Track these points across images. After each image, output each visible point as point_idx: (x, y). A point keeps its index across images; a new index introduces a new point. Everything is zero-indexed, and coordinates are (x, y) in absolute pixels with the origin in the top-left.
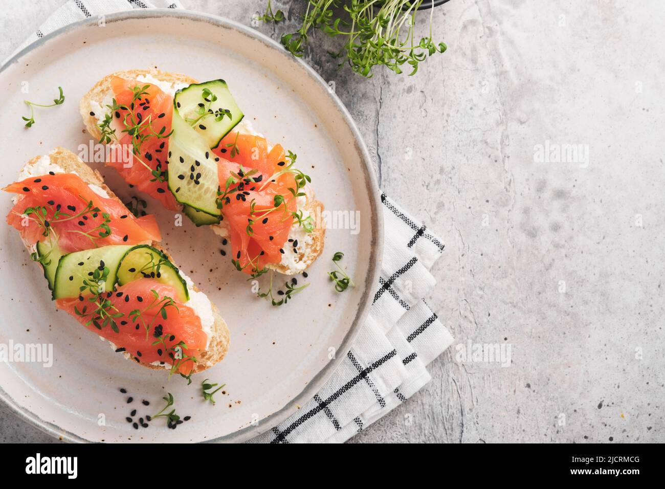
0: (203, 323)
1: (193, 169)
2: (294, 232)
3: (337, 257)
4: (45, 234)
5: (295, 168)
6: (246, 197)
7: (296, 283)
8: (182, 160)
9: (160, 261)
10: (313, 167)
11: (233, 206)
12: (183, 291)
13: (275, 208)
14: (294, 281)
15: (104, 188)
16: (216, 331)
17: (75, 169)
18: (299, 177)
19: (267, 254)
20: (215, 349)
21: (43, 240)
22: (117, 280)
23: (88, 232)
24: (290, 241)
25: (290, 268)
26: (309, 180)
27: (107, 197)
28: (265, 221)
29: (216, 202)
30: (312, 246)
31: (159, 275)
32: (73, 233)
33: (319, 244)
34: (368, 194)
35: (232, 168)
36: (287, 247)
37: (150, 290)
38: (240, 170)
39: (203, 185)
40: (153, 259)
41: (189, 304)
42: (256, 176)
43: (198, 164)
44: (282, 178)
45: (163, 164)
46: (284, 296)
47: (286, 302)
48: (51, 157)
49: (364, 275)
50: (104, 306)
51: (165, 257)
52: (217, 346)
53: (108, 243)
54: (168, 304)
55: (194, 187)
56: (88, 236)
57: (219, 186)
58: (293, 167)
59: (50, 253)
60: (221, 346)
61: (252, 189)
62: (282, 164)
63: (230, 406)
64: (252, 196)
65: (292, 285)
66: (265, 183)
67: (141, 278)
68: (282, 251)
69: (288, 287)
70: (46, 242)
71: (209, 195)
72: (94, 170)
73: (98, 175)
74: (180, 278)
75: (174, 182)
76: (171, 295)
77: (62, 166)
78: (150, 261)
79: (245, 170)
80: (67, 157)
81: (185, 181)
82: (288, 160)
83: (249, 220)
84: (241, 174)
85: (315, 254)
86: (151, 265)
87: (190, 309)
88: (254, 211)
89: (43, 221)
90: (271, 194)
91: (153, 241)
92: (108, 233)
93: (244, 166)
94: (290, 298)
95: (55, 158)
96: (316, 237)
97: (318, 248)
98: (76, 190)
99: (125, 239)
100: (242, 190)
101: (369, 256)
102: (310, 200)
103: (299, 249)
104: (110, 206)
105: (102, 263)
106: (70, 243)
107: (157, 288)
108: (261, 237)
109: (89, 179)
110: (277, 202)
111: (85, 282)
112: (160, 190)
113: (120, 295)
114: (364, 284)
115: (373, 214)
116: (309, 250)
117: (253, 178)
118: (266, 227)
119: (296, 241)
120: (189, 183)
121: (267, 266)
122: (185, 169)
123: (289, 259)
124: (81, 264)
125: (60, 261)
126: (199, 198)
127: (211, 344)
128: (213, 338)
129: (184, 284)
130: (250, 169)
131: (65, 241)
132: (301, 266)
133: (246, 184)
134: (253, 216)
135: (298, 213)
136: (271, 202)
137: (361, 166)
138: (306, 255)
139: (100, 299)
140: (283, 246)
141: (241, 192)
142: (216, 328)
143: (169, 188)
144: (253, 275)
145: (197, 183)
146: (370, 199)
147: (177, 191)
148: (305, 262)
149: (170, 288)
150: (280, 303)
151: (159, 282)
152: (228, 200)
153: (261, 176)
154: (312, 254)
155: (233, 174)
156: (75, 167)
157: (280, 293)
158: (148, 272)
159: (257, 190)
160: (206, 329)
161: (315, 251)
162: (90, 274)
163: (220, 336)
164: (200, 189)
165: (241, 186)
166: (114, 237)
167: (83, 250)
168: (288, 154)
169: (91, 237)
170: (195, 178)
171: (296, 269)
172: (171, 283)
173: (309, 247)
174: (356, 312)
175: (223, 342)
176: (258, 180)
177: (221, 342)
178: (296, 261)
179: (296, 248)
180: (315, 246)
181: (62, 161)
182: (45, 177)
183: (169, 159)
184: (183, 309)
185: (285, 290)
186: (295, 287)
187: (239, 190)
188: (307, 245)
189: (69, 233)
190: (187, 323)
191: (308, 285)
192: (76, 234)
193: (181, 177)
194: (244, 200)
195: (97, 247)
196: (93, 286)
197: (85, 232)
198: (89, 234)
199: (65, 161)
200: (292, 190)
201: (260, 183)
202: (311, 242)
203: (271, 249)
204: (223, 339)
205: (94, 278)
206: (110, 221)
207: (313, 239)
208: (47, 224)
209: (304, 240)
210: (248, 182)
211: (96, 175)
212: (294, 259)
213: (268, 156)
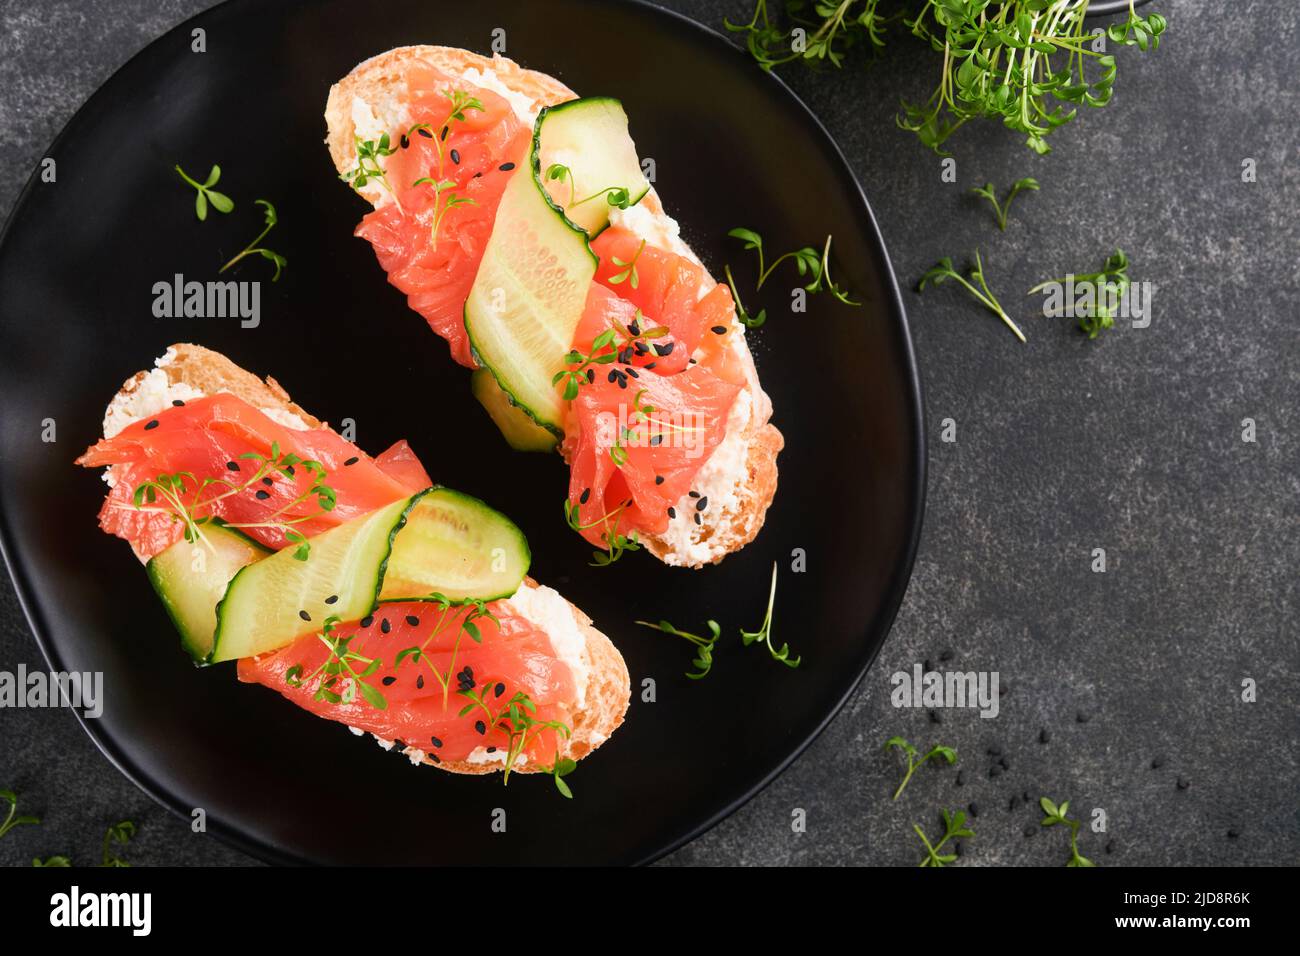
2: (709, 479)
6: (631, 380)
11: (597, 391)
19: (639, 510)
24: (694, 495)
25: (677, 549)
35: (621, 311)
36: (684, 506)
38: (635, 321)
42: (660, 342)
61: (647, 368)
62: (720, 330)
64: (643, 381)
66: (676, 362)
68: (671, 513)
79: (646, 325)
84: (633, 330)
85: (737, 537)
93: (644, 314)
96: (749, 503)
100: (626, 364)
103: (706, 517)
108: (636, 471)
116: (726, 525)
117: (655, 346)
118: (655, 453)
119: (705, 499)
123: (679, 531)
130: (653, 324)
132: (701, 553)
133: (637, 353)
138: (718, 533)
140: (676, 501)
141: (623, 368)
148: (711, 547)
152: (590, 377)
153: (671, 345)
154: (730, 534)
155: (618, 327)
159: (656, 373)
161: (738, 529)
165: (625, 354)
171: (689, 556)
173: (730, 517)
176: (664, 351)
178: (693, 538)
179: (701, 513)
180: (741, 521)
187: (620, 362)
188: (726, 512)
194: (623, 386)
201: (664, 359)
202: (734, 509)
203: (649, 501)
207: (742, 503)
209: (722, 501)
210: (641, 351)
212: (690, 535)
213: (697, 307)
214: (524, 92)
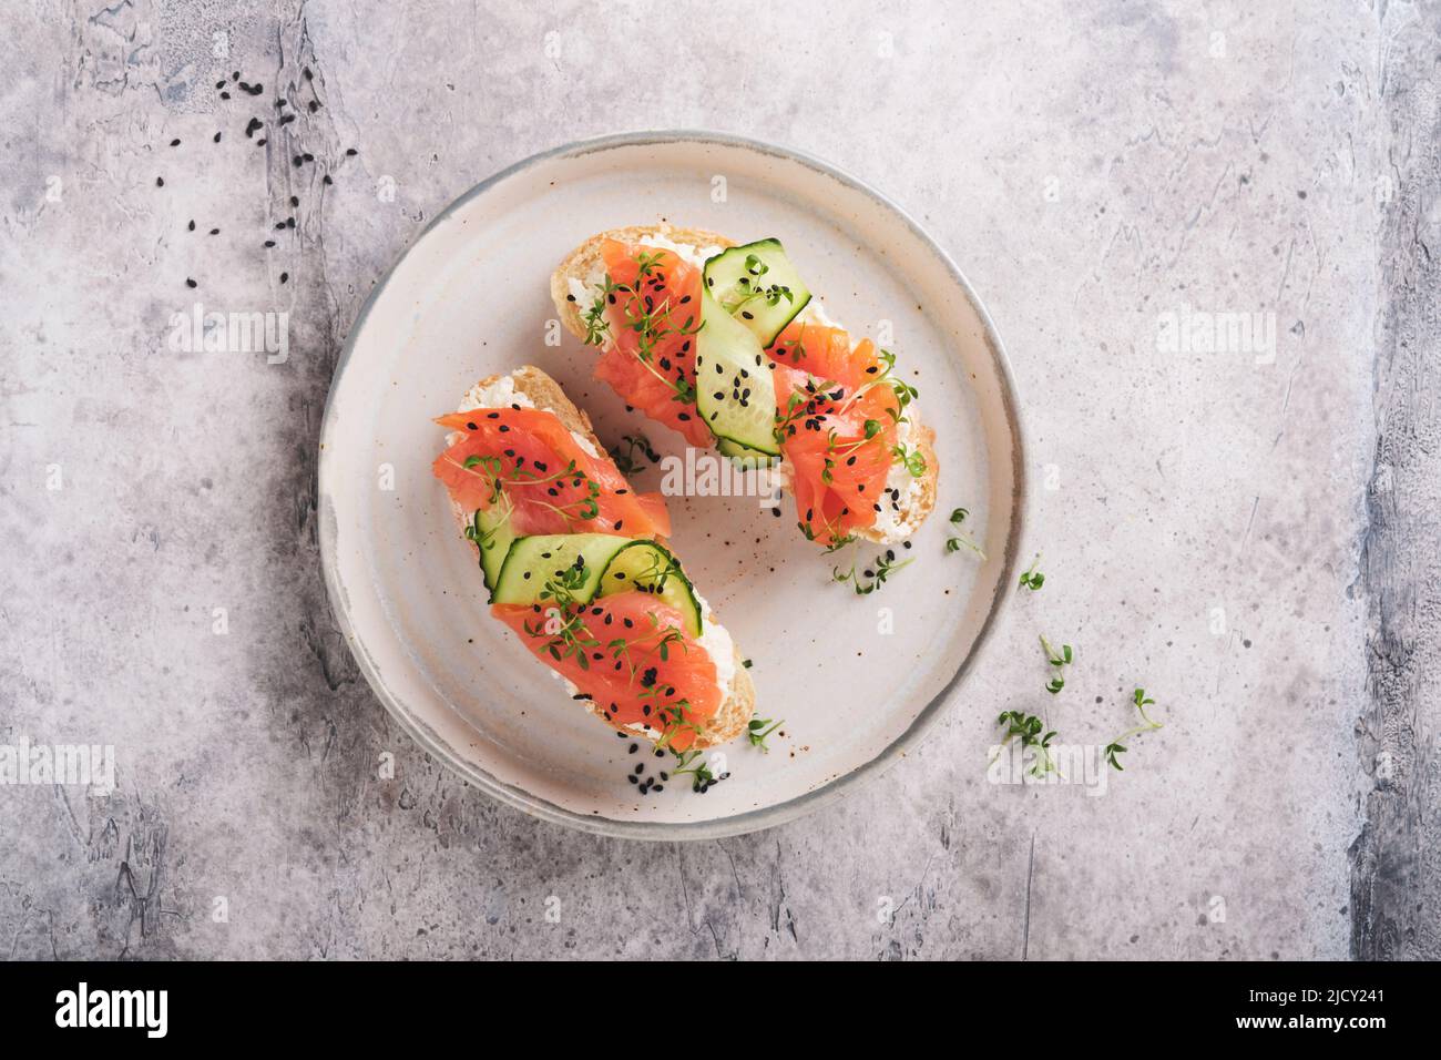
0: (719, 674)
1: (737, 383)
2: (896, 475)
3: (957, 516)
4: (492, 501)
5: (890, 378)
6: (821, 424)
7: (893, 559)
8: (719, 369)
9: (668, 569)
10: (916, 373)
11: (800, 438)
12: (695, 621)
13: (865, 441)
14: (890, 555)
15: (591, 440)
16: (735, 690)
17: (550, 405)
18: (899, 390)
19: (854, 513)
20: (730, 717)
21: (487, 508)
22: (599, 591)
23: (561, 508)
24: (888, 490)
25: (887, 533)
26: (915, 394)
27: (596, 456)
28: (851, 461)
29: (774, 434)
30: (921, 497)
31: (660, 590)
32: (537, 505)
33: (931, 494)
34: (1007, 415)
35: (799, 378)
36: (884, 500)
37: (645, 612)
38: (809, 382)
39: (754, 407)
40: (657, 563)
41: (702, 642)
42: (835, 390)
43: (745, 374)
44: (872, 393)
45: (687, 374)
46: (874, 580)
47: (878, 588)
48: (516, 380)
49: (1003, 544)
50: (573, 627)
51: (676, 563)
52: (732, 712)
53: (590, 529)
54: (671, 638)
55: (740, 411)
56: (561, 513)
57: (777, 409)
58: (889, 375)
59: (494, 530)
60: (738, 715)
61: (829, 412)
62: (873, 370)
63: (793, 755)
64: (830, 422)
65: (887, 561)
66: (848, 402)
67: (633, 590)
68: (877, 508)
69: (881, 565)
70: (492, 512)
71: (762, 423)
72: (579, 409)
73: (586, 419)
74: (693, 599)
75: (706, 402)
76: (676, 624)
77: (530, 396)
78: (652, 565)
79: (817, 382)
80: (540, 383)
81: (724, 403)
82: (883, 366)
83: (827, 461)
84: (810, 388)
85: (926, 511)
86: (653, 572)
87: (702, 650)
88: (834, 446)
89: (493, 479)
90: (860, 418)
91: (657, 535)
92: (594, 514)
93: (815, 375)
94: (884, 580)
95: (522, 382)
96: (927, 484)
97: (930, 502)
98: (552, 438)
99: (618, 526)
100: (814, 413)
101: (1009, 513)
102: (917, 425)
103: (901, 503)
104: (601, 472)
105: (580, 560)
106: (530, 519)
107: (656, 609)
108: (845, 486)
109: (571, 423)
110: (868, 430)
111: (548, 585)
112: (684, 417)
113: (598, 611)
114: (1002, 558)
115: (1015, 446)
116: (916, 505)
117: (830, 394)
118: (853, 470)
119: (896, 491)
120: (731, 406)
121: (852, 532)
122: (724, 382)
123: (886, 520)
124: (547, 556)
125: (512, 545)
126: (747, 428)
127: (724, 709)
128: (729, 699)
129: (699, 609)
130: (824, 381)
131: (522, 516)
132: (904, 531)
133: (819, 403)
134: (832, 454)
135: (901, 447)
136: (859, 432)
137: (995, 371)
138: (912, 512)
139: (567, 614)
140: (877, 498)
141: (813, 417)
142: (735, 685)
143: (699, 414)
144: (830, 547)
145: (744, 404)
146: (1009, 423)
147: (713, 418)
148: (910, 524)
149: (675, 613)
150: (869, 590)
151: (659, 600)
152: (792, 430)
153: (842, 390)
154: (921, 511)
155: (799, 389)
156: (551, 401)
157: (869, 574)
158: (645, 583)
159: (837, 413)
160: (722, 685)
161: (926, 506)
162: (559, 573)
163: (740, 699)
164: (750, 413)
165: (811, 407)
166: (602, 522)
167: (549, 534)
168: (883, 355)
169: (565, 516)
170: (741, 397)
171: (897, 536)
172: (678, 604)
173: (917, 500)
174: (991, 603)
175: (742, 710)
176: (837, 396)
177: (739, 708)
178: (895, 522)
179: (896, 502)
180: (925, 499)
181: (532, 389)
182: (505, 410)
183: (697, 368)
184: (695, 649)
185: (877, 568)
186: (892, 564)
187: (810, 413)
188: (914, 496)
189: (531, 505)
190: (698, 671)
191: (912, 560)
192: (542, 508)
193: (719, 396)
194: (818, 429)
195: (573, 533)
196: (561, 593)
197: (557, 507)
198: (562, 510)
199: (536, 390)
200: (890, 411)
201: (840, 402)
202: (918, 492)
203: (858, 504)
204: (744, 704)
205: (564, 580)
206: (598, 495)
207: (923, 487)
208: (498, 485)
209: (910, 490)
210: (821, 400)
211: (581, 417)
212: (892, 520)
213: (851, 359)
214: (686, 243)
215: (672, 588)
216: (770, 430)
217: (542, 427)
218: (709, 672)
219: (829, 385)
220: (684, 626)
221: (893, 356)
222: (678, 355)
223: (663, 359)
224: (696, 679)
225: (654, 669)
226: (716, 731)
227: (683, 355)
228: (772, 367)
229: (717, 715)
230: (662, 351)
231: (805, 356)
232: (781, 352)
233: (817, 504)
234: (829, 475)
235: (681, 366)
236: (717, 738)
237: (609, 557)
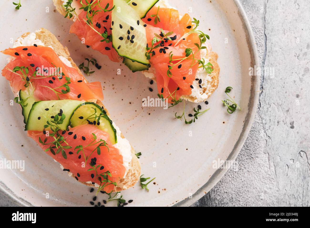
0: (124, 159)
1: (129, 32)
2: (200, 73)
3: (228, 90)
4: (26, 86)
5: (198, 30)
6: (166, 51)
7: (201, 109)
8: (121, 27)
9: (101, 115)
10: (210, 30)
11: (157, 57)
12: (113, 137)
13: (186, 58)
14: (199, 107)
15: (69, 60)
16: (132, 166)
17: (52, 45)
18: (201, 36)
19: (182, 90)
20: (130, 178)
21: (24, 90)
22: (70, 124)
23: (54, 89)
24: (197, 79)
25: (197, 98)
26: (208, 38)
27: (70, 66)
28: (180, 67)
29: (146, 55)
30: (212, 82)
31: (99, 124)
32: (44, 88)
33: (216, 81)
34: (248, 46)
35: (157, 31)
36: (195, 84)
37: (91, 133)
38: (161, 33)
39: (136, 43)
40: (96, 112)
41: (116, 146)
42: (172, 36)
43: (132, 29)
44: (190, 37)
45: (108, 30)
46: (193, 118)
47: (194, 121)
48: (37, 34)
49: (247, 102)
50: (59, 140)
51: (105, 112)
52: (131, 176)
53: (67, 98)
54: (102, 144)
55: (130, 45)
56: (54, 91)
57: (147, 44)
58: (197, 29)
59: (27, 99)
60: (134, 177)
61: (170, 45)
62: (189, 27)
63: (159, 192)
64: (170, 50)
65: (198, 110)
66: (179, 41)
67: (86, 124)
68: (192, 87)
69: (195, 111)
70: (26, 91)
71: (140, 50)
73: (67, 50)
74: (112, 127)
75: (116, 42)
76: (105, 139)
77: (43, 41)
78: (94, 113)
79: (164, 32)
80: (47, 36)
81: (124, 41)
82: (194, 25)
83: (169, 66)
84: (162, 35)
85: (214, 88)
86: (94, 116)
87: (116, 150)
88: (172, 60)
89: (25, 77)
90: (183, 48)
91: (98, 100)
92: (68, 91)
93: (164, 29)
94: (197, 118)
95: (39, 35)
96: (214, 77)
97: (216, 84)
98: (50, 59)
99: (79, 96)
100: (163, 46)
101: (250, 88)
102: (209, 51)
103: (203, 85)
104: (71, 72)
105: (61, 111)
106: (42, 94)
107: (96, 132)
108: (177, 78)
109: (61, 52)
110: (187, 53)
111: (48, 122)
112: (107, 49)
113: (71, 133)
114: (247, 108)
115: (252, 60)
116: (209, 86)
117: (170, 38)
118: (180, 71)
119: (201, 80)
120: (126, 42)
121: (182, 98)
122: (123, 33)
123: (196, 92)
124: (47, 109)
125: (33, 105)
126: (134, 52)
127: (127, 174)
128: (129, 170)
129: (115, 131)
130: (168, 32)
131: (38, 92)
132: (204, 97)
133: (166, 42)
134: (171, 63)
135: (202, 60)
136: (183, 54)
137: (243, 28)
138: (208, 89)
139: (57, 135)
140: (192, 83)
141: (163, 48)
142: (132, 164)
143: (113, 47)
144: (172, 104)
145: (132, 42)
146: (249, 50)
147: (119, 48)
148: (207, 94)
149: (105, 133)
150: (191, 122)
151: (98, 128)
152: (154, 53)
153: (176, 36)
154: (212, 88)
155: (157, 36)
156: (52, 43)
157: (190, 115)
158: (92, 120)
159: (173, 46)
160: (126, 164)
161: (214, 86)
162: (52, 117)
163: (134, 170)
164: (134, 46)
165: (162, 43)
166: (72, 94)
167: (50, 100)
168: (194, 21)
169: (56, 92)
170: (131, 39)
171: (201, 99)
172: (106, 130)
173: (210, 83)
174: (242, 127)
175: (136, 174)
176: (174, 38)
177: (134, 174)
178: (201, 93)
179: (201, 84)
180: (213, 83)
181: (44, 38)
182: (31, 47)
183: (112, 27)
184: (113, 149)
185: (193, 113)
186: (200, 111)
187: (161, 46)
188: (208, 82)
189: (42, 87)
190: (114, 159)
191: (209, 109)
192: (46, 89)
193: (121, 38)
194: (165, 52)
195: (59, 99)
196: (53, 126)
197: (52, 88)
198: (54, 90)
199: (45, 38)
200: (197, 45)
201: (175, 41)
202: (210, 80)
203: (184, 85)
204: (136, 172)
205: (55, 120)
206: (70, 83)
207: (212, 78)
208: (28, 79)
209: (206, 79)
210: (167, 40)
211: (65, 50)
212: (199, 92)
213: (180, 22)
215: (103, 122)
216: (144, 53)
217: (46, 54)
218: (119, 158)
219: (169, 34)
220: (109, 140)
221: (198, 21)
222: (104, 21)
223: (97, 23)
224: (113, 162)
225: (95, 158)
226: (124, 184)
227: (106, 21)
228: (145, 26)
229: (124, 177)
230: (97, 20)
231: (159, 21)
232: (149, 20)
233: (166, 86)
234: (170, 73)
235: (105, 26)
236: (125, 187)
237: (73, 110)
